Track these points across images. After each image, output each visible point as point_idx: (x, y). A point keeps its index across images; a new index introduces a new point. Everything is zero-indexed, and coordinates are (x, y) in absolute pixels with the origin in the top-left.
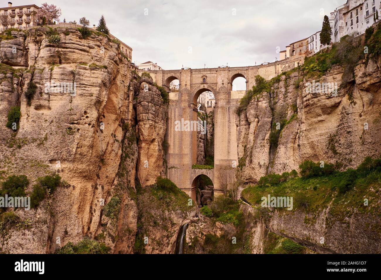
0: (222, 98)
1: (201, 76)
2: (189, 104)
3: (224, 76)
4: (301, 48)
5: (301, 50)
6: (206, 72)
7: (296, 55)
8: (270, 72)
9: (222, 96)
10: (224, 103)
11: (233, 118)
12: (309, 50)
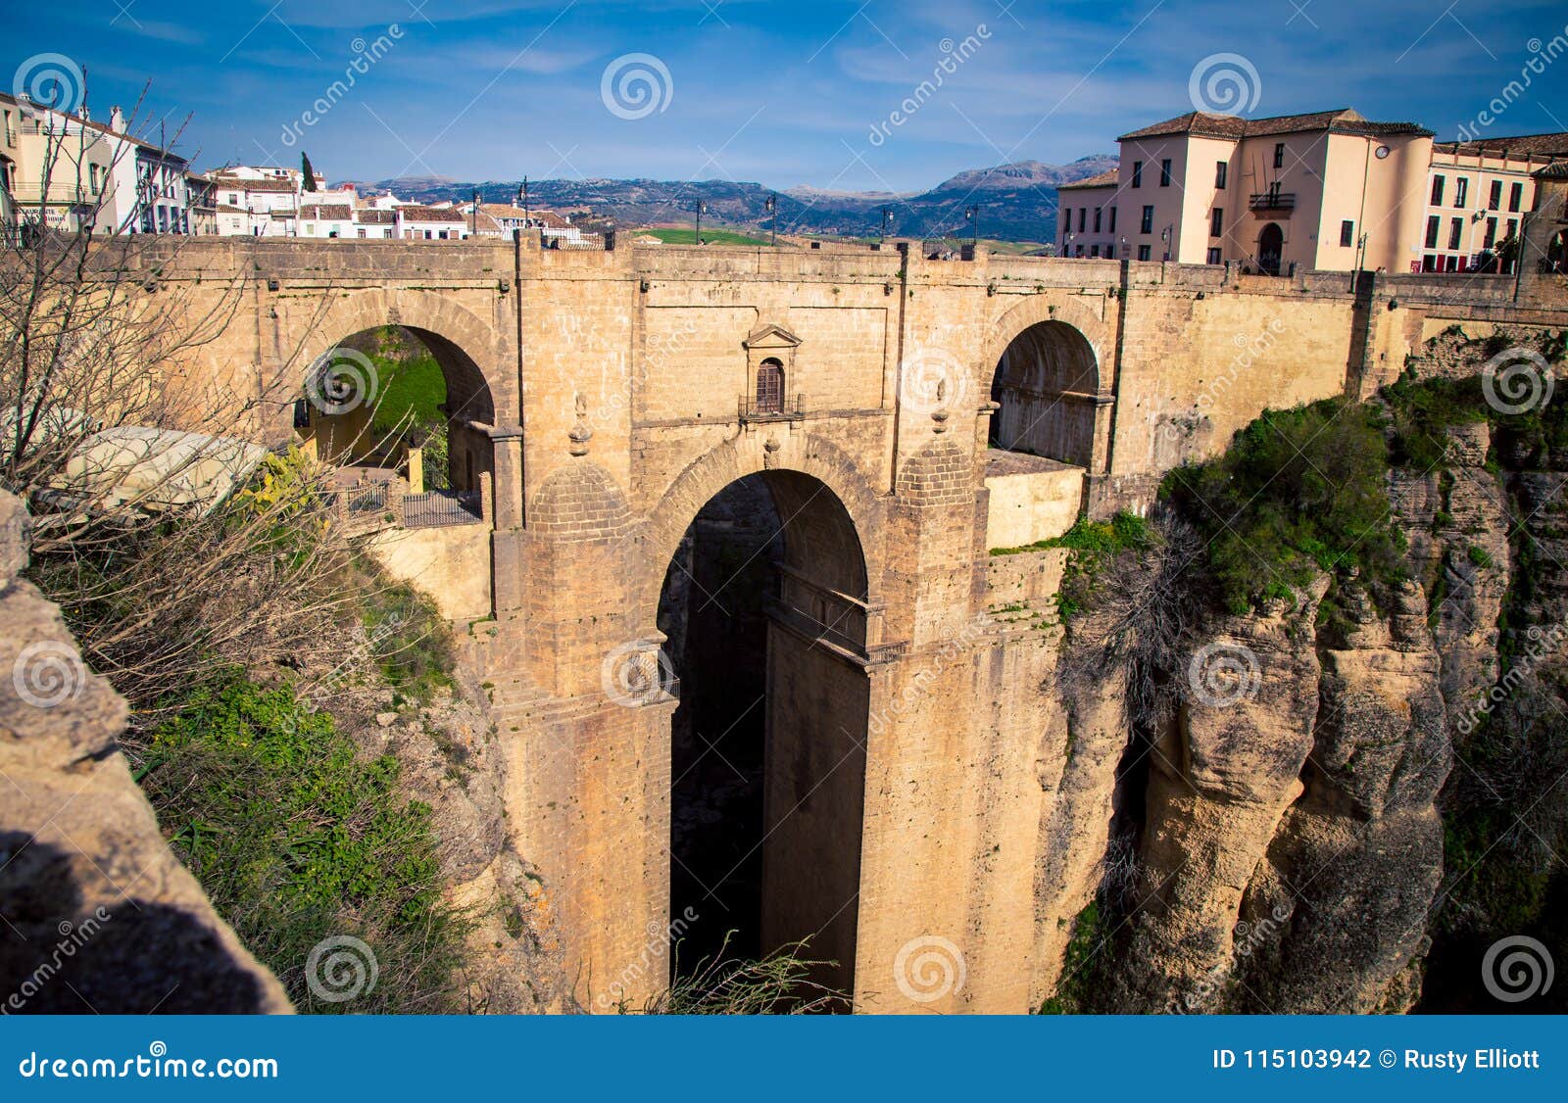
0: (943, 560)
8: (1305, 350)
9: (942, 546)
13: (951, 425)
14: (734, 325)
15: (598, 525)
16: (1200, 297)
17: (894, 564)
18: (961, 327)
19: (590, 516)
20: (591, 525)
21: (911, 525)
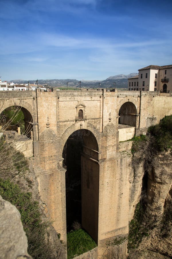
0: (111, 144)
13: (112, 120)
14: (74, 104)
15: (52, 140)
16: (154, 97)
17: (103, 145)
18: (113, 103)
19: (50, 138)
20: (50, 140)
21: (106, 138)
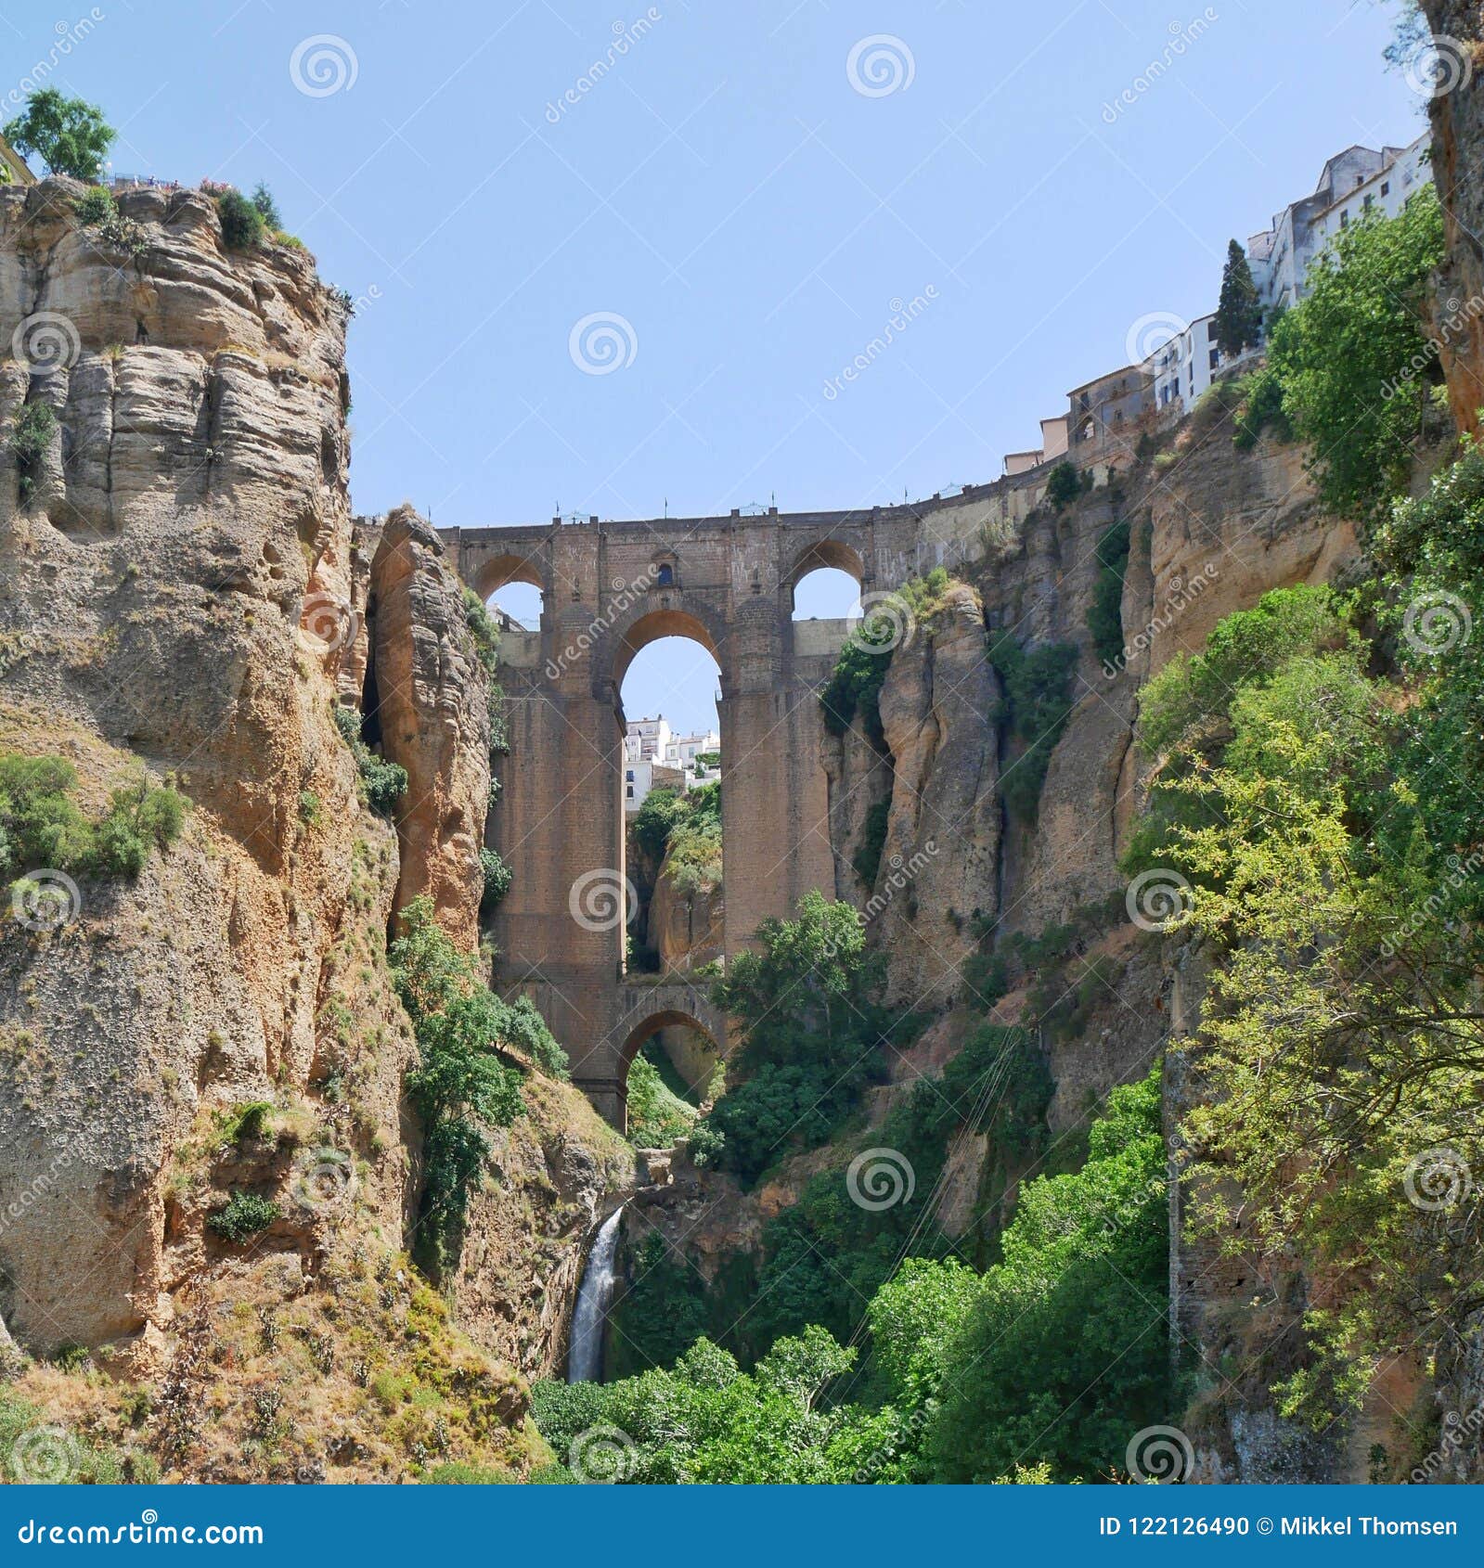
0: (755, 650)
1: (649, 555)
2: (594, 684)
3: (762, 551)
4: (1121, 404)
5: (1119, 415)
6: (672, 537)
7: (1100, 437)
9: (754, 643)
10: (767, 676)
11: (811, 742)
12: (1159, 407)
